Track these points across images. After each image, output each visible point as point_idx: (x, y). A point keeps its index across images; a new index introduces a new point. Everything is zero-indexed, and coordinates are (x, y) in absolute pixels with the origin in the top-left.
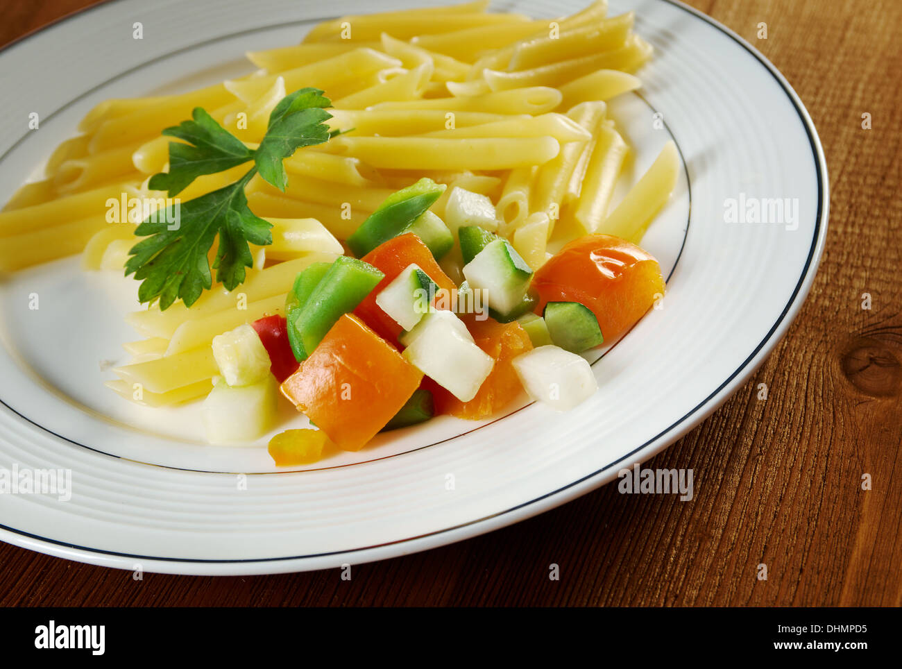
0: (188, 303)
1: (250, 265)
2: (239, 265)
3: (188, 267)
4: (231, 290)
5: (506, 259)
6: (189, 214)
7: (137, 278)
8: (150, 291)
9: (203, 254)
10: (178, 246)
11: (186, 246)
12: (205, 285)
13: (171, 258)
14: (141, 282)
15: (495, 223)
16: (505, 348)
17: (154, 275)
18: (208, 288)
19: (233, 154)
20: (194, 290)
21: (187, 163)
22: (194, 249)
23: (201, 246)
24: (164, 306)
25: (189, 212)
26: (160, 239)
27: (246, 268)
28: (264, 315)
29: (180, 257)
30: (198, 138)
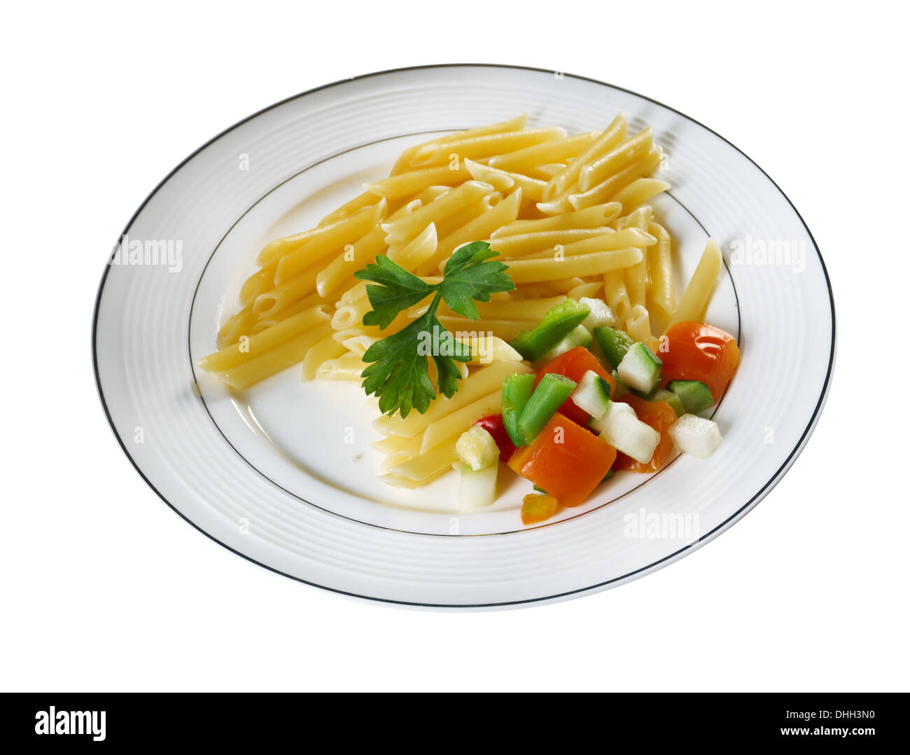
0: (422, 412)
1: (460, 377)
2: (451, 378)
3: (413, 384)
4: (450, 397)
5: (647, 357)
6: (401, 342)
7: (376, 395)
8: (388, 404)
9: (422, 373)
10: (401, 368)
11: (407, 367)
12: (430, 397)
13: (397, 378)
14: (379, 398)
15: (614, 320)
16: (663, 423)
17: (387, 392)
18: (434, 398)
19: (417, 289)
20: (423, 400)
21: (384, 300)
22: (413, 370)
23: (419, 367)
24: (404, 415)
25: (401, 340)
26: (385, 363)
27: (457, 380)
28: (483, 415)
29: (404, 376)
30: (386, 280)
